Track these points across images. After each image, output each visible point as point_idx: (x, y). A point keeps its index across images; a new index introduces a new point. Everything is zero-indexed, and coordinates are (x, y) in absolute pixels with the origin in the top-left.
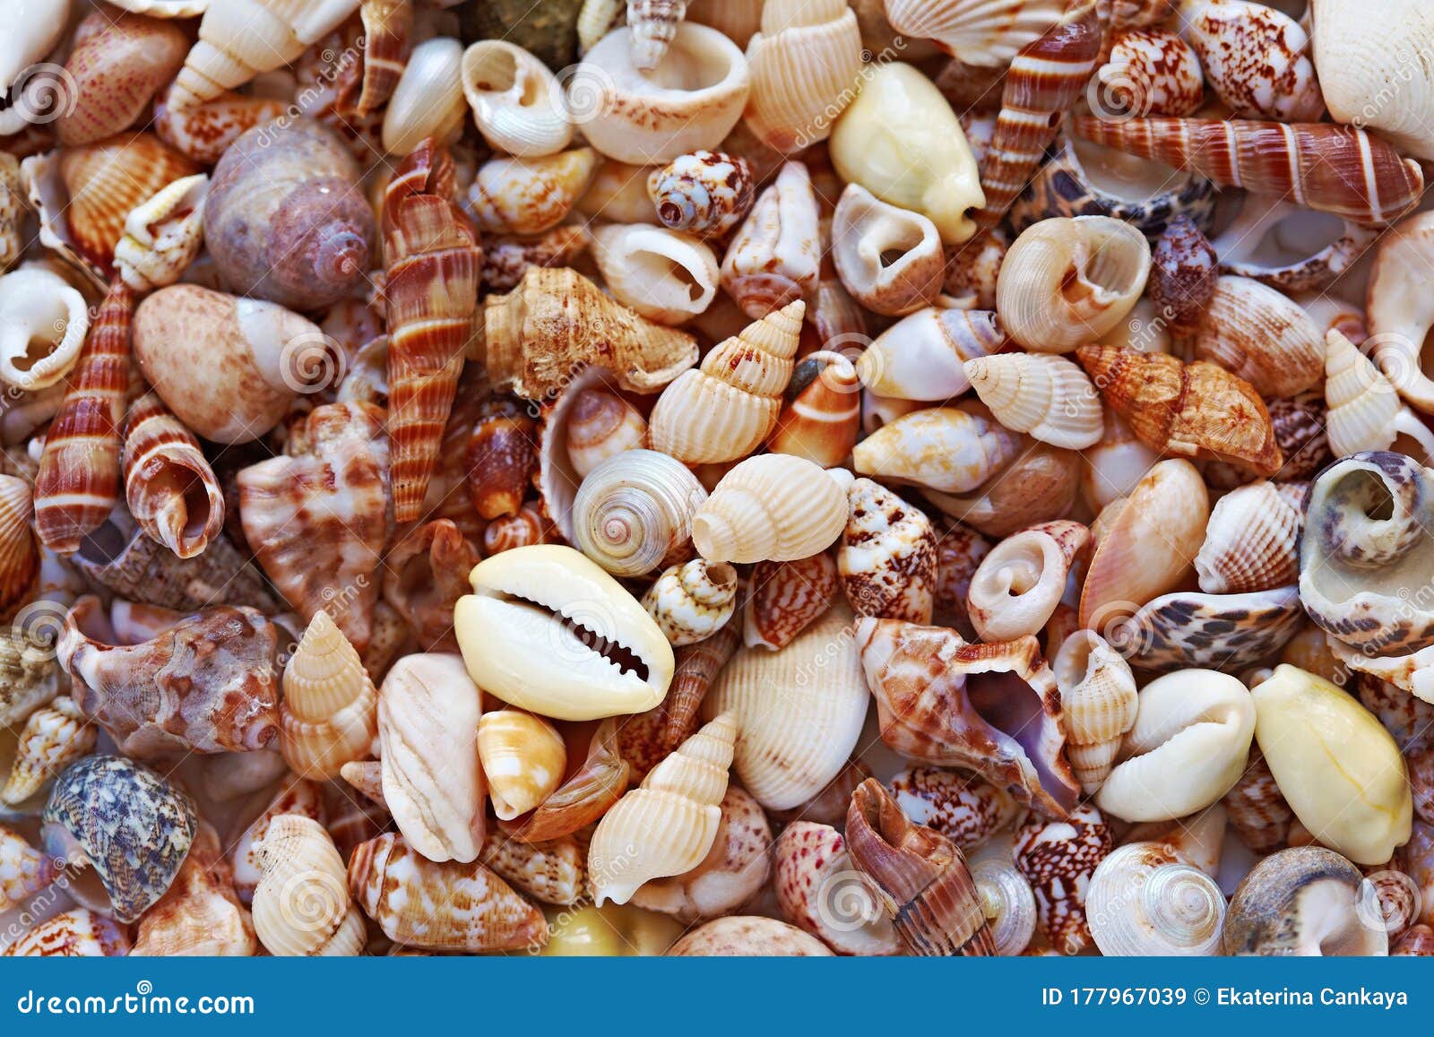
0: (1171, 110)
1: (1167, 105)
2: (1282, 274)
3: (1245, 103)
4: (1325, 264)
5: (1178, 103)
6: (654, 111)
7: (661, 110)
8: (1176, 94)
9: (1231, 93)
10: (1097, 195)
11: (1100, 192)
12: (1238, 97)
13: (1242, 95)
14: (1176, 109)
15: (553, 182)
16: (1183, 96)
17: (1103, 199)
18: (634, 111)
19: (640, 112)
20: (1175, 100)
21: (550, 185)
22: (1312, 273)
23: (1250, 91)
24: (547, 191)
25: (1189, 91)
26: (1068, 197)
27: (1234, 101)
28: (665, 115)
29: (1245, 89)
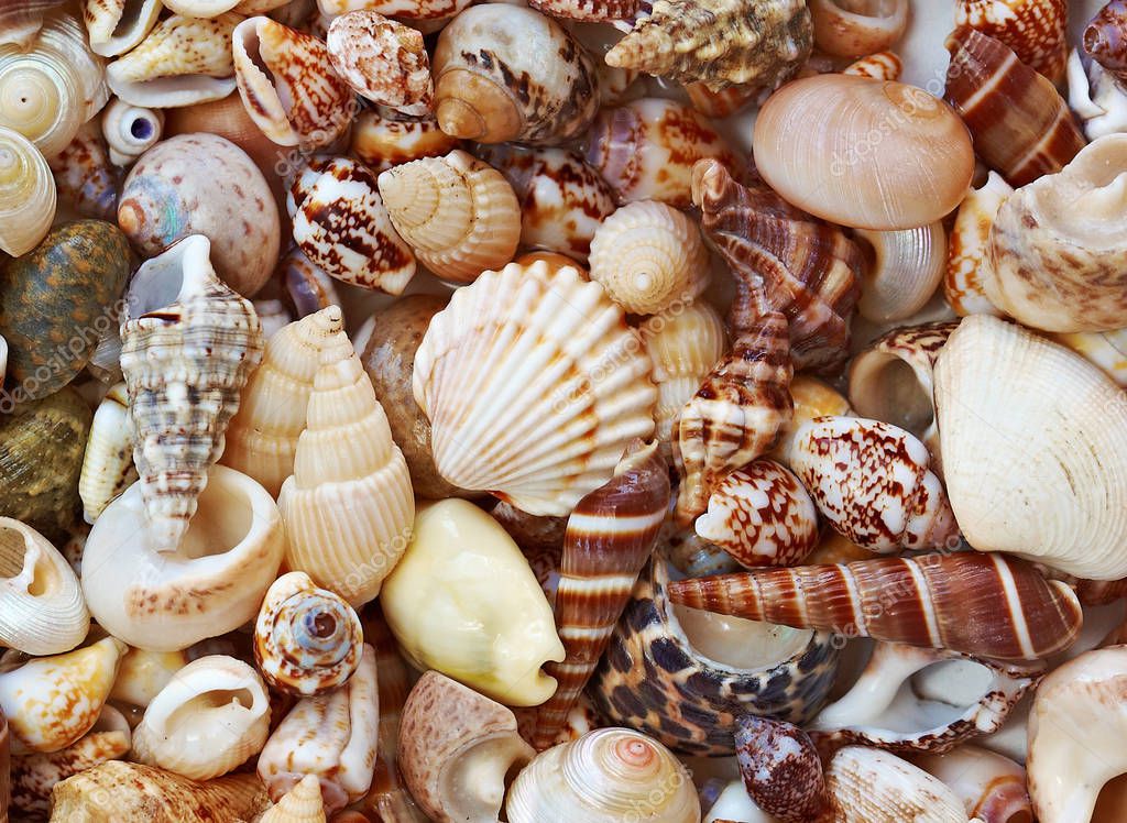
0: (783, 560)
1: (778, 556)
2: (922, 740)
3: (872, 529)
4: (972, 724)
5: (791, 552)
6: (194, 593)
7: (202, 588)
8: (787, 543)
9: (854, 521)
10: (705, 666)
11: (706, 661)
12: (864, 525)
13: (868, 521)
14: (788, 559)
15: (75, 691)
16: (796, 544)
17: (711, 670)
18: (172, 602)
19: (179, 600)
20: (786, 549)
21: (73, 697)
22: (958, 733)
23: (877, 514)
24: (71, 704)
25: (801, 538)
26: (670, 670)
27: (859, 530)
28: (206, 593)
29: (871, 513)
